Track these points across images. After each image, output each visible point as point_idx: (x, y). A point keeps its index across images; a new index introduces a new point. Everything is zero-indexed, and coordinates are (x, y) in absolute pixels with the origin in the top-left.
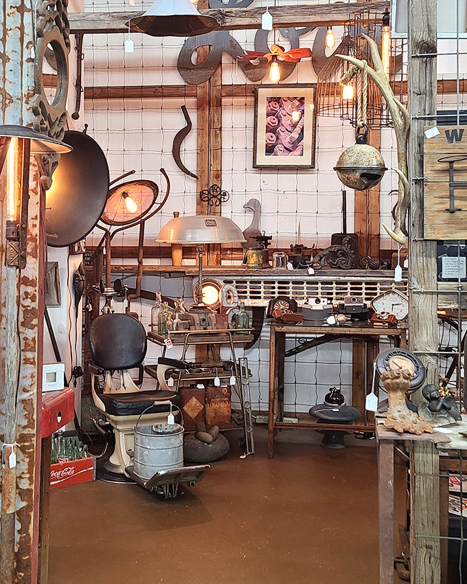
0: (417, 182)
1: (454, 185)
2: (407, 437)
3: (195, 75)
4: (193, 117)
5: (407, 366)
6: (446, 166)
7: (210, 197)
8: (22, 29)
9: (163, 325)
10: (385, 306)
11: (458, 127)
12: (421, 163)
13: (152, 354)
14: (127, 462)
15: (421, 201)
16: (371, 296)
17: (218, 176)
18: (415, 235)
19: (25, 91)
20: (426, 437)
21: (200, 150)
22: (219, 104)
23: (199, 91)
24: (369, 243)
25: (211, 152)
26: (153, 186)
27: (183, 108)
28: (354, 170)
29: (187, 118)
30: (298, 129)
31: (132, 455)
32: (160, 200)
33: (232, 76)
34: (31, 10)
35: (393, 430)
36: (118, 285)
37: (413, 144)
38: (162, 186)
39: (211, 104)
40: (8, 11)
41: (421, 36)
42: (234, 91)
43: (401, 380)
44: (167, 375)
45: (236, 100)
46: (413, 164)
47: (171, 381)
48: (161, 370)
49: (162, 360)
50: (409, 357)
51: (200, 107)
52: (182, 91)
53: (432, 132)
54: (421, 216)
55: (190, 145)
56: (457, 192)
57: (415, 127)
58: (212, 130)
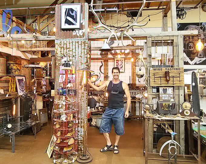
0: (149, 77)
1: (155, 77)
2: (150, 117)
3: (103, 56)
4: (103, 63)
5: (148, 106)
6: (154, 74)
7: (106, 77)
8: (84, 52)
9: (99, 100)
10: (137, 96)
11: (155, 68)
12: (150, 74)
13: (98, 105)
14: (95, 123)
15: (150, 80)
16: (135, 94)
17: (108, 74)
18: (149, 85)
19: (85, 62)
20: (152, 117)
21: (104, 69)
22: (108, 61)
23: (104, 59)
24: (134, 85)
25: (106, 69)
26: (98, 76)
27: (101, 62)
28: (139, 75)
29: (102, 63)
30: (122, 65)
31: (96, 122)
32: (98, 78)
33: (110, 56)
34: (86, 49)
35: (147, 116)
36: (91, 93)
37: (148, 71)
38: (99, 76)
39: (106, 61)
40: (82, 49)
41: (149, 54)
42: (110, 59)
43: (148, 109)
44: (101, 108)
45: (111, 60)
46: (148, 74)
47: (101, 109)
48: (99, 108)
49: (99, 106)
50: (148, 105)
51: (104, 62)
52: (101, 59)
53: (151, 69)
54: (150, 82)
55: (103, 68)
56: (155, 78)
57: (148, 68)
58: (107, 65)
